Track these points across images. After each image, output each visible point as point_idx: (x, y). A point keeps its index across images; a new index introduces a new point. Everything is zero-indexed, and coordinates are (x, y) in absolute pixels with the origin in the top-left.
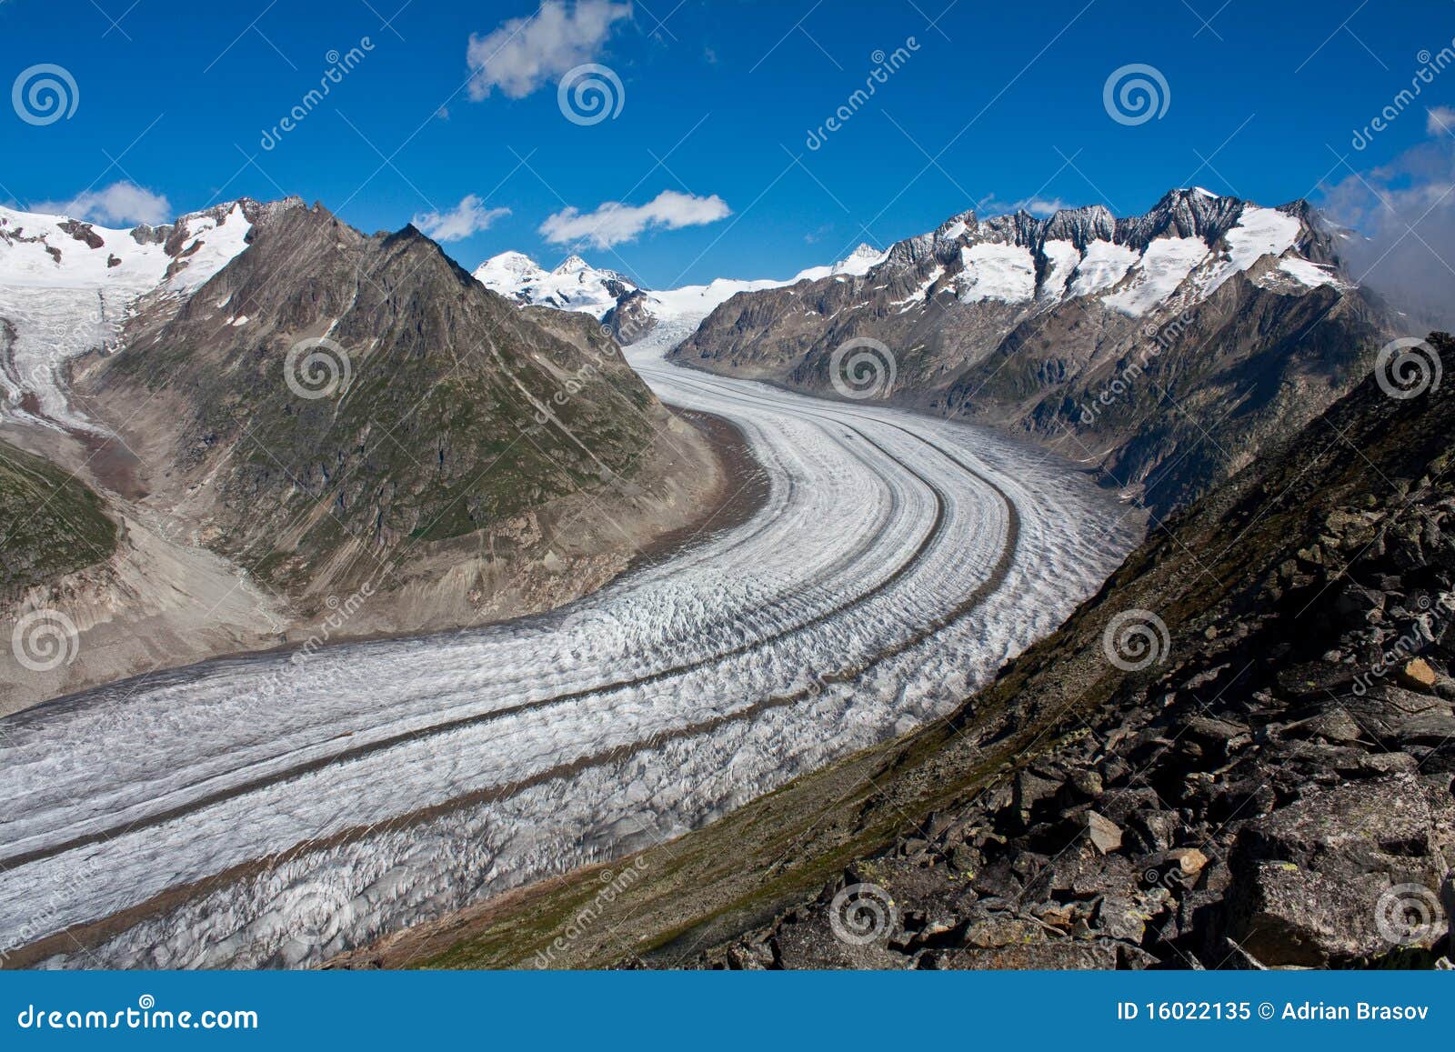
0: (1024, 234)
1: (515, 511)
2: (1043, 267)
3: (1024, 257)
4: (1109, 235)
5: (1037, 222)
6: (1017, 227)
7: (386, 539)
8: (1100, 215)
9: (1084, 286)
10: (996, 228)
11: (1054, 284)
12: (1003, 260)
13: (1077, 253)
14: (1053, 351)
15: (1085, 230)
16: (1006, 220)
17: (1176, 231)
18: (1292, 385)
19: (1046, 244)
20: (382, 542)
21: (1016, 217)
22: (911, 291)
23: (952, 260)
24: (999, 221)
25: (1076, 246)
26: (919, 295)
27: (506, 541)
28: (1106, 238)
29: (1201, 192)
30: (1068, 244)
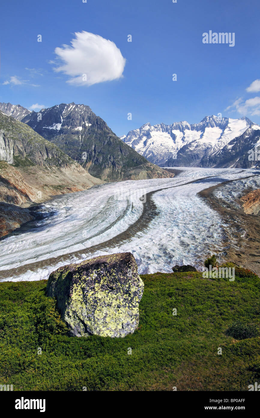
0: (164, 129)
2: (173, 136)
3: (167, 135)
4: (189, 128)
5: (168, 126)
6: (162, 127)
7: (118, 168)
8: (186, 123)
9: (189, 140)
10: (156, 127)
11: (179, 141)
13: (182, 133)
15: (182, 127)
16: (158, 125)
17: (210, 126)
19: (172, 131)
20: (117, 168)
21: (161, 125)
22: (139, 143)
23: (148, 135)
24: (156, 126)
25: (181, 131)
26: (142, 144)
28: (189, 129)
30: (179, 131)
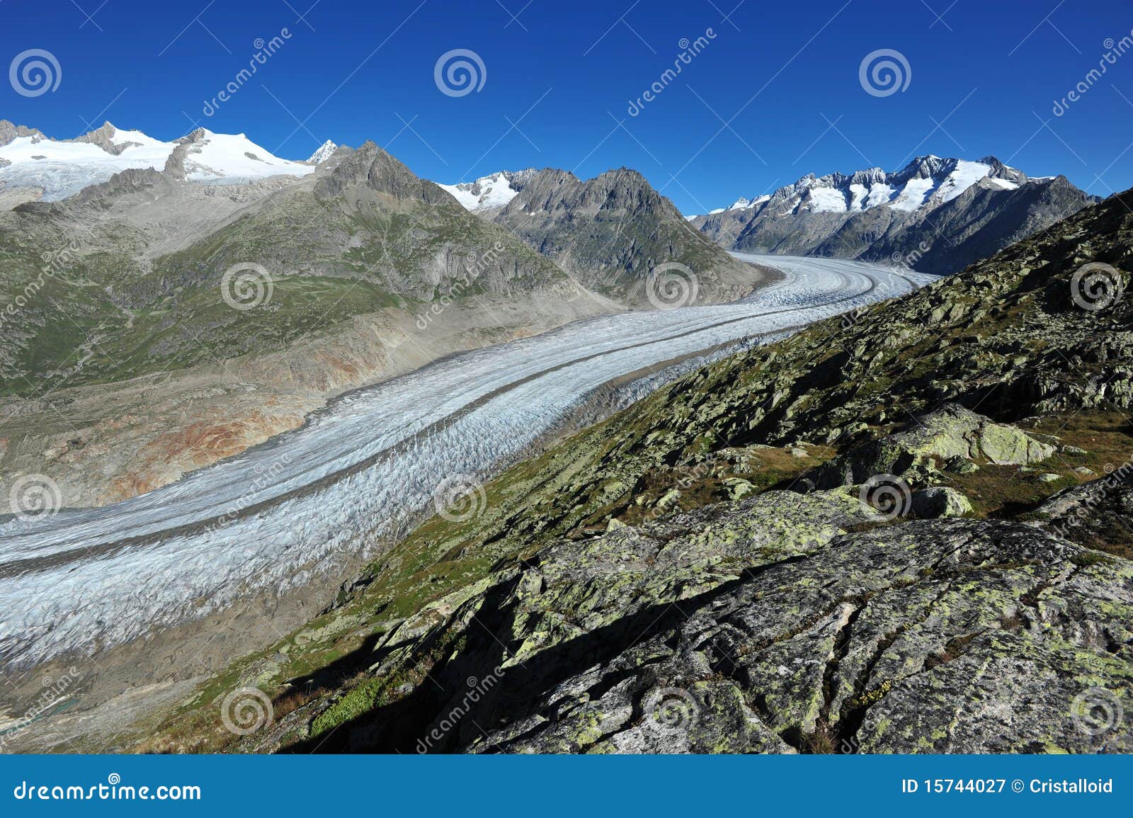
0: (838, 183)
1: (707, 268)
2: (849, 197)
3: (839, 194)
4: (882, 180)
5: (845, 177)
6: (835, 180)
8: (877, 172)
9: (873, 203)
10: (824, 181)
11: (856, 204)
12: (830, 195)
13: (867, 190)
14: (868, 228)
15: (870, 178)
16: (829, 177)
17: (920, 176)
18: (1034, 215)
19: (850, 186)
21: (835, 176)
22: (787, 210)
23: (805, 195)
24: (826, 178)
25: (865, 186)
26: (790, 211)
27: (706, 279)
28: (881, 182)
29: (933, 157)
30: (861, 186)
